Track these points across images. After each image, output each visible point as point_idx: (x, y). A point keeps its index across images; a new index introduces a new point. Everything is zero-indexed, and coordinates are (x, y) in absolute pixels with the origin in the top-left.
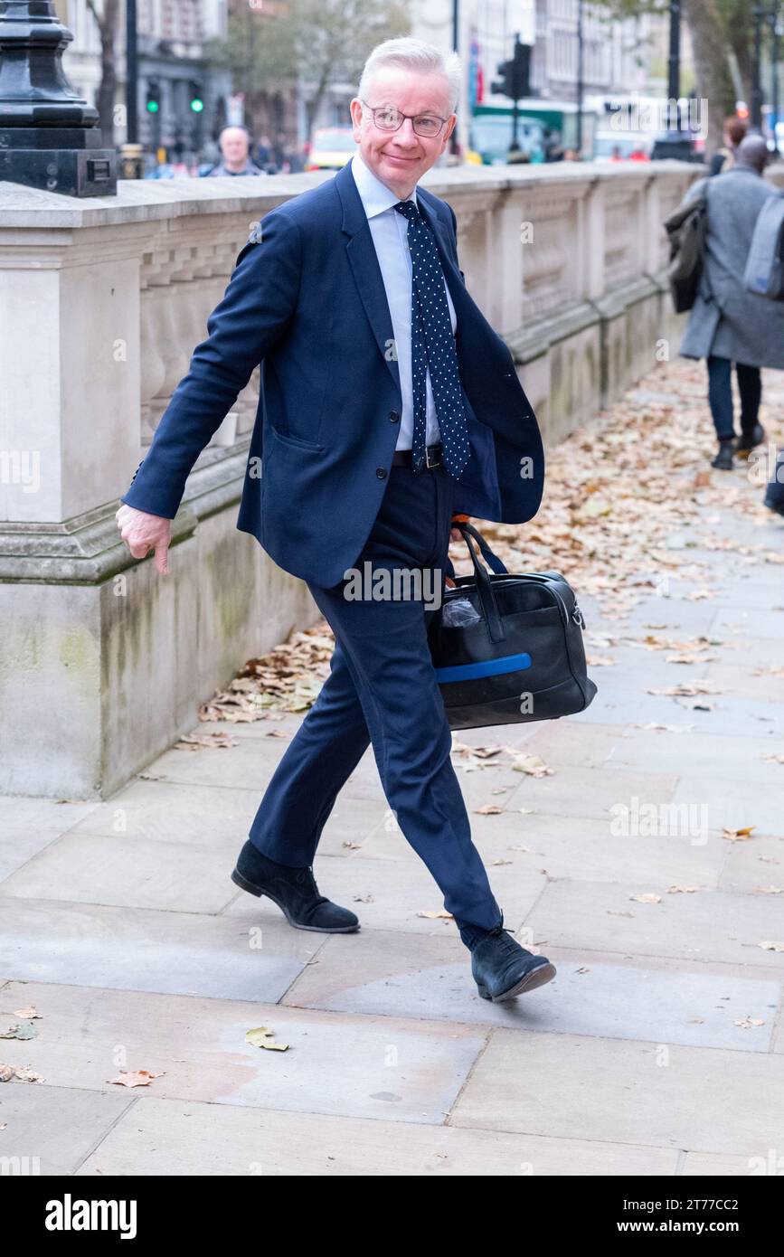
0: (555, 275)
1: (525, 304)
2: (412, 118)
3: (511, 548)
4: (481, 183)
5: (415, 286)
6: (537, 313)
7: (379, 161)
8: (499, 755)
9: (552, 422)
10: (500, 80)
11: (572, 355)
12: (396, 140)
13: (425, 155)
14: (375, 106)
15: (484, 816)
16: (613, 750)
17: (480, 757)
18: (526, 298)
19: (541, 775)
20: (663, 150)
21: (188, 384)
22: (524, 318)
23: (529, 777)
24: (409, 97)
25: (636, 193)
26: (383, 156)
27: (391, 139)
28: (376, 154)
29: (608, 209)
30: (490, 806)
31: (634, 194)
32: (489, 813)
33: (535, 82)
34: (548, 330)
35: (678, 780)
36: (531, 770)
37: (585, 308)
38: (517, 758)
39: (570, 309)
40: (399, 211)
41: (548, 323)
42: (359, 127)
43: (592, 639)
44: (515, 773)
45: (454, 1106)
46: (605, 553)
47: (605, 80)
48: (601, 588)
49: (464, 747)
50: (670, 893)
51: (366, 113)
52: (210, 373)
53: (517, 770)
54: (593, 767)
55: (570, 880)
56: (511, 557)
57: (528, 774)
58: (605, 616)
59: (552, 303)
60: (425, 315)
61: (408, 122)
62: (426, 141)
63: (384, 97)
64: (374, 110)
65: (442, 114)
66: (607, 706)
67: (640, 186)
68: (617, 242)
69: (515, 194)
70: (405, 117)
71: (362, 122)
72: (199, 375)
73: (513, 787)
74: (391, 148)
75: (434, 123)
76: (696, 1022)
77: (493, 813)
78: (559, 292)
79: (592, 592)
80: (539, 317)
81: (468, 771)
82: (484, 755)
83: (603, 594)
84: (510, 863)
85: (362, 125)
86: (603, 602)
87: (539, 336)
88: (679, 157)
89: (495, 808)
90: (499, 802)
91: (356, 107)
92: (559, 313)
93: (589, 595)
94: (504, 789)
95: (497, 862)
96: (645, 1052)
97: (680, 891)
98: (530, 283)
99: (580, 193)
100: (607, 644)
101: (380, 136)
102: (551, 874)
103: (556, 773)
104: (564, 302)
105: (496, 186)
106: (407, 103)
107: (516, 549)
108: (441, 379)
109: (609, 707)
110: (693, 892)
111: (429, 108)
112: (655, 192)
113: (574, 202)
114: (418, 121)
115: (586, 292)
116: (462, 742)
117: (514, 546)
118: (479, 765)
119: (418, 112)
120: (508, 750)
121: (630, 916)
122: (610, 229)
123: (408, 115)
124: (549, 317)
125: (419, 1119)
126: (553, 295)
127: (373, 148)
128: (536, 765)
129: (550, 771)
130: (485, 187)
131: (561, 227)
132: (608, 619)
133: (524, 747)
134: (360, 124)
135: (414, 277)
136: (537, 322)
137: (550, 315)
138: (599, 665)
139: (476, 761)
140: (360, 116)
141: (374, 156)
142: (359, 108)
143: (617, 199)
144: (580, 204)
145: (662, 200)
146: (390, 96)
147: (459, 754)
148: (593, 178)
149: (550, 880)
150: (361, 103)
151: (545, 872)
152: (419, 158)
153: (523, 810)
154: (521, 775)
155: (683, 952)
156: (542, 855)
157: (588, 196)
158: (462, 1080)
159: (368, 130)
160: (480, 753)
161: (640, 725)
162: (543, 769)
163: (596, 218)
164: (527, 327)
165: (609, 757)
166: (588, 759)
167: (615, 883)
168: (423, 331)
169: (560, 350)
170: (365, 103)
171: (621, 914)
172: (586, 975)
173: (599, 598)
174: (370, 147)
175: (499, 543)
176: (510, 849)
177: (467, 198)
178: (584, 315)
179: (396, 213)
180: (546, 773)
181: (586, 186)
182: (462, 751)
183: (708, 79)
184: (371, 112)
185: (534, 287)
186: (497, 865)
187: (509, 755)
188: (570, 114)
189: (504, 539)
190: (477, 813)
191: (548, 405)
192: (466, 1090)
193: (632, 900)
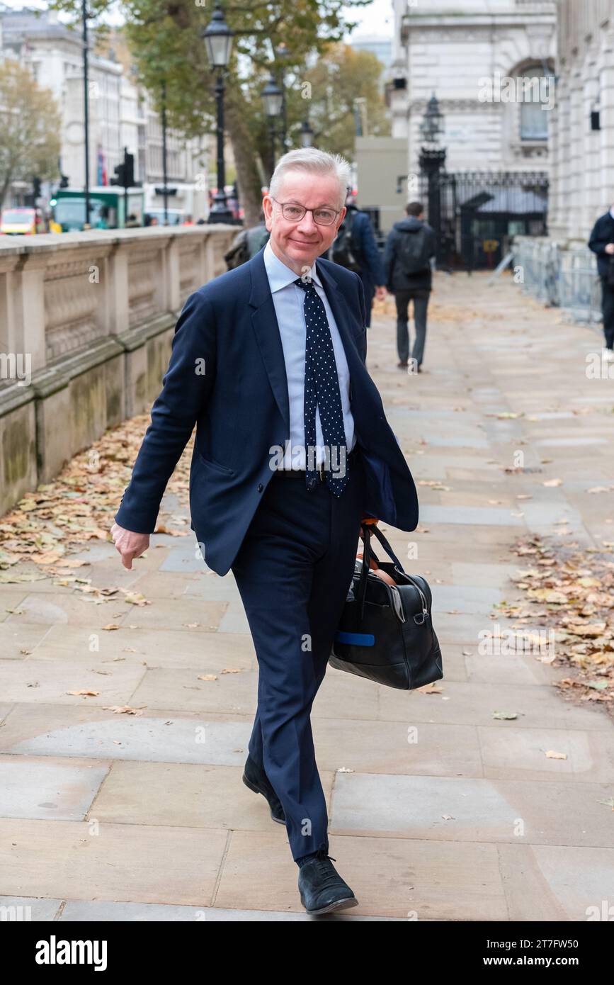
0: (149, 296)
1: (130, 315)
2: (312, 210)
3: (125, 466)
4: (101, 240)
5: (308, 344)
6: (139, 320)
7: (287, 244)
8: (118, 593)
9: (149, 387)
10: (115, 176)
11: (161, 346)
12: (300, 228)
13: (323, 240)
14: (283, 202)
15: (107, 632)
16: (187, 587)
17: (105, 595)
18: (131, 311)
19: (143, 605)
20: (214, 218)
21: (151, 433)
22: (131, 323)
23: (136, 606)
24: (310, 194)
25: (199, 245)
26: (289, 241)
27: (296, 227)
28: (285, 240)
29: (181, 255)
30: (111, 625)
31: (196, 246)
32: (111, 630)
33: (137, 178)
34: (145, 331)
35: (227, 605)
36: (137, 602)
37: (168, 316)
38: (128, 594)
39: (159, 317)
40: (297, 285)
41: (145, 326)
42: (270, 218)
43: (175, 520)
44: (127, 604)
45: (90, 809)
46: (183, 467)
47: (182, 176)
48: (180, 488)
49: (95, 589)
50: (222, 674)
51: (276, 207)
52: (165, 423)
53: (128, 602)
54: (175, 599)
55: (161, 668)
56: (124, 472)
57: (135, 604)
58: (182, 506)
59: (147, 314)
60: (316, 367)
61: (309, 214)
62: (323, 229)
63: (290, 195)
64: (282, 205)
65: (336, 207)
66: (183, 561)
67: (201, 240)
68: (188, 275)
69: (122, 246)
70: (307, 210)
71: (272, 213)
72: (158, 427)
73: (125, 613)
74: (296, 235)
75: (330, 215)
76: (238, 751)
77: (113, 629)
78: (153, 306)
79: (174, 491)
80: (140, 323)
81: (98, 604)
82: (107, 594)
83: (181, 492)
84: (124, 659)
85: (273, 217)
86: (181, 497)
87: (139, 335)
88: (225, 222)
89: (114, 626)
90: (117, 622)
91: (267, 203)
92: (152, 320)
93: (173, 493)
94: (120, 614)
95: (116, 659)
96: (207, 771)
97: (229, 672)
98: (133, 302)
99: (163, 245)
100: (183, 523)
101: (288, 225)
102: (149, 665)
103: (153, 603)
104: (155, 313)
105: (110, 242)
106: (308, 199)
107: (127, 466)
108: (329, 417)
109: (185, 562)
110: (237, 672)
111: (326, 202)
112: (210, 244)
113: (160, 251)
114: (316, 212)
115: (169, 306)
116: (95, 587)
117: (126, 464)
118: (104, 600)
119: (317, 206)
120: (123, 590)
121: (198, 689)
122: (183, 267)
123: (309, 208)
124: (145, 323)
125: (69, 818)
126: (149, 308)
127: (282, 235)
128: (140, 599)
129: (149, 602)
130: (103, 243)
131: (152, 267)
132: (185, 507)
133: (133, 588)
134: (270, 216)
135: (307, 337)
136: (138, 326)
137: (147, 321)
138: (178, 536)
139: (103, 598)
140: (271, 210)
141: (282, 241)
142: (270, 203)
143: (187, 248)
144: (164, 253)
145: (215, 249)
146: (294, 194)
147: (92, 594)
148: (170, 236)
149: (148, 669)
150: (272, 200)
151: (145, 664)
152: (318, 242)
153: (132, 627)
154: (131, 605)
155: (230, 709)
156: (144, 654)
157: (168, 247)
158: (95, 793)
159: (278, 221)
160: (105, 593)
161: (203, 571)
162: (144, 601)
163: (174, 261)
164: (131, 329)
165: (185, 592)
166: (172, 594)
167: (189, 669)
168: (314, 380)
169: (153, 344)
170: (274, 199)
171: (192, 688)
172: (171, 726)
173: (179, 494)
174: (279, 235)
175: (117, 463)
176: (124, 651)
177: (91, 250)
178: (167, 321)
179: (296, 286)
180: (146, 603)
181: (167, 241)
182: (94, 592)
183: (244, 173)
184: (280, 207)
185: (137, 304)
186: (116, 661)
187: (123, 593)
188: (121, 196)
189: (119, 460)
190: (104, 629)
191: (146, 376)
192: (98, 799)
193: (199, 679)
